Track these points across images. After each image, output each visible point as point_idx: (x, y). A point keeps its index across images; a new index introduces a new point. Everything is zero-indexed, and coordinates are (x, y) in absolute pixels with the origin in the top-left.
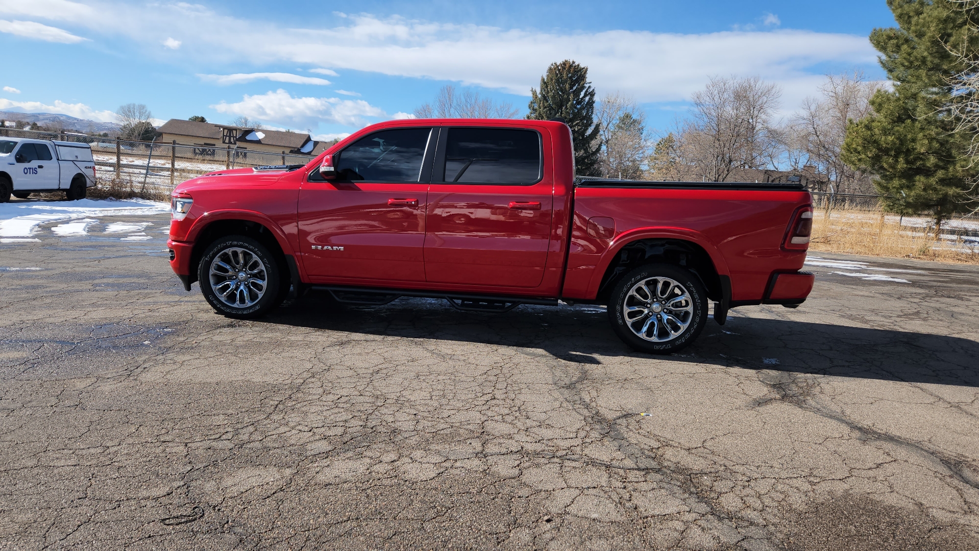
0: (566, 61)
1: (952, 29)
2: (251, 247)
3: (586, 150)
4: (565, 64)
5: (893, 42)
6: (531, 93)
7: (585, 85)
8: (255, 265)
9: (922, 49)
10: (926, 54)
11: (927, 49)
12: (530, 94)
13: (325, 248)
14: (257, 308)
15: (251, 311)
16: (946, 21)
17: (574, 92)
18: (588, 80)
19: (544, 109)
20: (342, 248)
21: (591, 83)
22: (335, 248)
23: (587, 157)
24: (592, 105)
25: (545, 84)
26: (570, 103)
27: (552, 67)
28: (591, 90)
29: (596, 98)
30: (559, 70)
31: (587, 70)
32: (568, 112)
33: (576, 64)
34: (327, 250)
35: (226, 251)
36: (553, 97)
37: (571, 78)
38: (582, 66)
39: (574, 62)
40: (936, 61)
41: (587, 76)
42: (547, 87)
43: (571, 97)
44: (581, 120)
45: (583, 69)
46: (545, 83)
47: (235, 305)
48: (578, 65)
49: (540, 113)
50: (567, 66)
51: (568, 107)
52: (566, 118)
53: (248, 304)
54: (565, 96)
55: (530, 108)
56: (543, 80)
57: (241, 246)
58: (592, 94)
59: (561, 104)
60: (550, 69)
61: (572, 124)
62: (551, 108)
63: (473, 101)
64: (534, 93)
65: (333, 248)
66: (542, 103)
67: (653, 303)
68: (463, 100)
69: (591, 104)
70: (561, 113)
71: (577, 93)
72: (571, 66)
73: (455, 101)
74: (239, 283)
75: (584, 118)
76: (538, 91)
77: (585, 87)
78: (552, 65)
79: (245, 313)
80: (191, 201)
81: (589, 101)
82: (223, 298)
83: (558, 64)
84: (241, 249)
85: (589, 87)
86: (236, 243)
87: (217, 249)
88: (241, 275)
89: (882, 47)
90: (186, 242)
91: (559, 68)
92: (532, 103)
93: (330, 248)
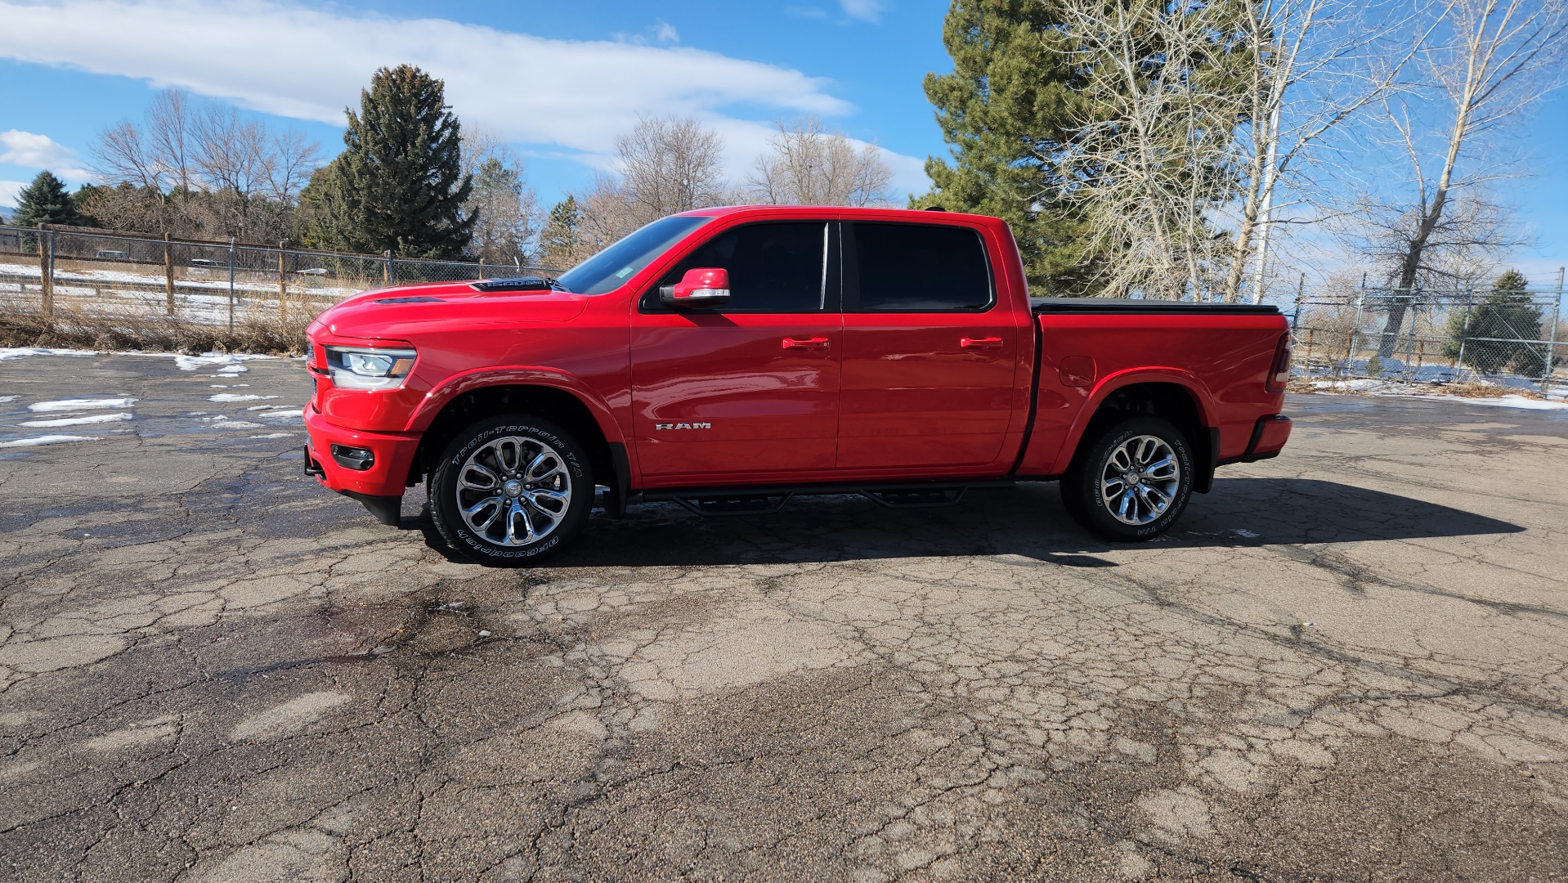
0: (404, 67)
1: (1035, 84)
2: (544, 434)
3: (453, 221)
4: (402, 71)
5: (957, 93)
6: (346, 115)
7: (443, 110)
8: (548, 465)
9: (1002, 108)
10: (1006, 114)
11: (1009, 109)
12: (345, 119)
13: (679, 426)
14: (554, 542)
15: (542, 549)
16: (1026, 74)
17: (423, 119)
18: (447, 102)
19: (374, 146)
20: (708, 426)
21: (452, 107)
22: (696, 425)
23: (455, 231)
24: (457, 144)
25: (370, 102)
26: (419, 139)
27: (381, 74)
28: (453, 119)
29: (462, 134)
30: (394, 81)
31: (442, 85)
32: (417, 154)
33: (423, 73)
34: (683, 429)
35: (491, 444)
36: (389, 127)
37: (417, 95)
38: (433, 77)
39: (418, 70)
40: (1018, 124)
41: (445, 95)
42: (375, 108)
43: (423, 127)
44: (440, 168)
45: (435, 82)
46: (371, 101)
47: (506, 543)
49: (366, 153)
50: (409, 75)
51: (417, 145)
52: (414, 163)
53: (532, 537)
54: (411, 126)
55: (346, 142)
56: (368, 95)
57: (522, 434)
58: (455, 127)
59: (404, 138)
60: (378, 78)
61: (426, 173)
62: (386, 147)
63: (227, 122)
64: (352, 117)
65: (692, 426)
66: (369, 134)
67: (1129, 472)
68: (204, 116)
69: (454, 142)
70: (406, 156)
71: (429, 121)
72: (414, 76)
73: (189, 120)
74: (508, 501)
75: (444, 165)
76: (359, 114)
77: (441, 114)
78: (380, 71)
79: (530, 554)
80: (412, 353)
81: (450, 137)
82: (481, 532)
83: (391, 71)
84: (522, 439)
85: (450, 114)
86: (512, 428)
87: (472, 443)
88: (512, 486)
89: (941, 100)
90: (408, 434)
91: (394, 77)
92: (350, 133)
93: (687, 426)
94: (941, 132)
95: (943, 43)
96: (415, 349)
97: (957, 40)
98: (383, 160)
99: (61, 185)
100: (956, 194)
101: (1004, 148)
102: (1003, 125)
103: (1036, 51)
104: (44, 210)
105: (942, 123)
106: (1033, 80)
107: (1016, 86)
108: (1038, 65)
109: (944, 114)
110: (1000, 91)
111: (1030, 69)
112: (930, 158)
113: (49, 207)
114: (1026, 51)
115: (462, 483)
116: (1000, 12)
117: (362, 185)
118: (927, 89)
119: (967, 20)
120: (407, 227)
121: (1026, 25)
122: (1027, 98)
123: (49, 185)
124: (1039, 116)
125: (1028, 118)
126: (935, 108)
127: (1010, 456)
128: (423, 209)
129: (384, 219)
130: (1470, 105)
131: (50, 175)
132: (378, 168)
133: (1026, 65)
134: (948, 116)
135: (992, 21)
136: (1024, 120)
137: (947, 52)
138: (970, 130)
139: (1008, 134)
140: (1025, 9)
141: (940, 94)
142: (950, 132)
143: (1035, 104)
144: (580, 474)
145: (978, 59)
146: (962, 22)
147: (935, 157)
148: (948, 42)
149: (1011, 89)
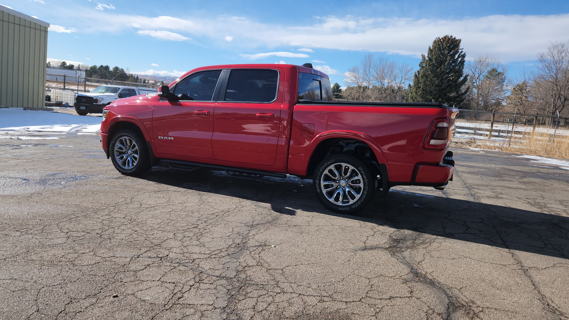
0: (446, 36)
2: (132, 137)
3: (457, 92)
4: (445, 38)
6: (421, 56)
7: (459, 51)
8: (134, 146)
12: (421, 58)
13: (165, 138)
14: (135, 169)
15: (132, 171)
17: (450, 55)
18: (460, 48)
19: (429, 66)
20: (172, 138)
21: (463, 49)
22: (169, 138)
23: (458, 97)
24: (463, 63)
25: (430, 51)
26: (447, 62)
29: (466, 59)
30: (441, 42)
31: (460, 41)
32: (446, 68)
33: (453, 37)
35: (121, 138)
36: (436, 59)
37: (449, 46)
38: (457, 38)
39: (451, 37)
41: (460, 45)
42: (432, 52)
44: (455, 73)
45: (458, 40)
47: (125, 168)
48: (455, 38)
49: (426, 69)
50: (447, 39)
51: (446, 65)
53: (131, 167)
54: (445, 58)
55: (420, 66)
56: (430, 48)
57: (127, 136)
58: (464, 56)
59: (441, 63)
60: (435, 42)
61: (449, 75)
62: (434, 66)
63: (384, 63)
64: (423, 57)
65: (168, 138)
66: (428, 62)
67: (340, 180)
68: (378, 63)
70: (441, 69)
71: (453, 56)
72: (449, 39)
73: (373, 63)
74: (128, 156)
75: (457, 72)
76: (426, 55)
77: (459, 52)
78: (437, 39)
79: (129, 172)
81: (461, 61)
83: (441, 38)
85: (462, 52)
86: (125, 134)
87: (118, 137)
88: (129, 152)
91: (441, 40)
92: (421, 63)
98: (431, 72)
99: (339, 87)
104: (334, 94)
113: (336, 93)
117: (422, 81)
120: (437, 96)
123: (337, 87)
128: (445, 89)
129: (429, 93)
131: (337, 84)
132: (429, 75)
144: (140, 150)
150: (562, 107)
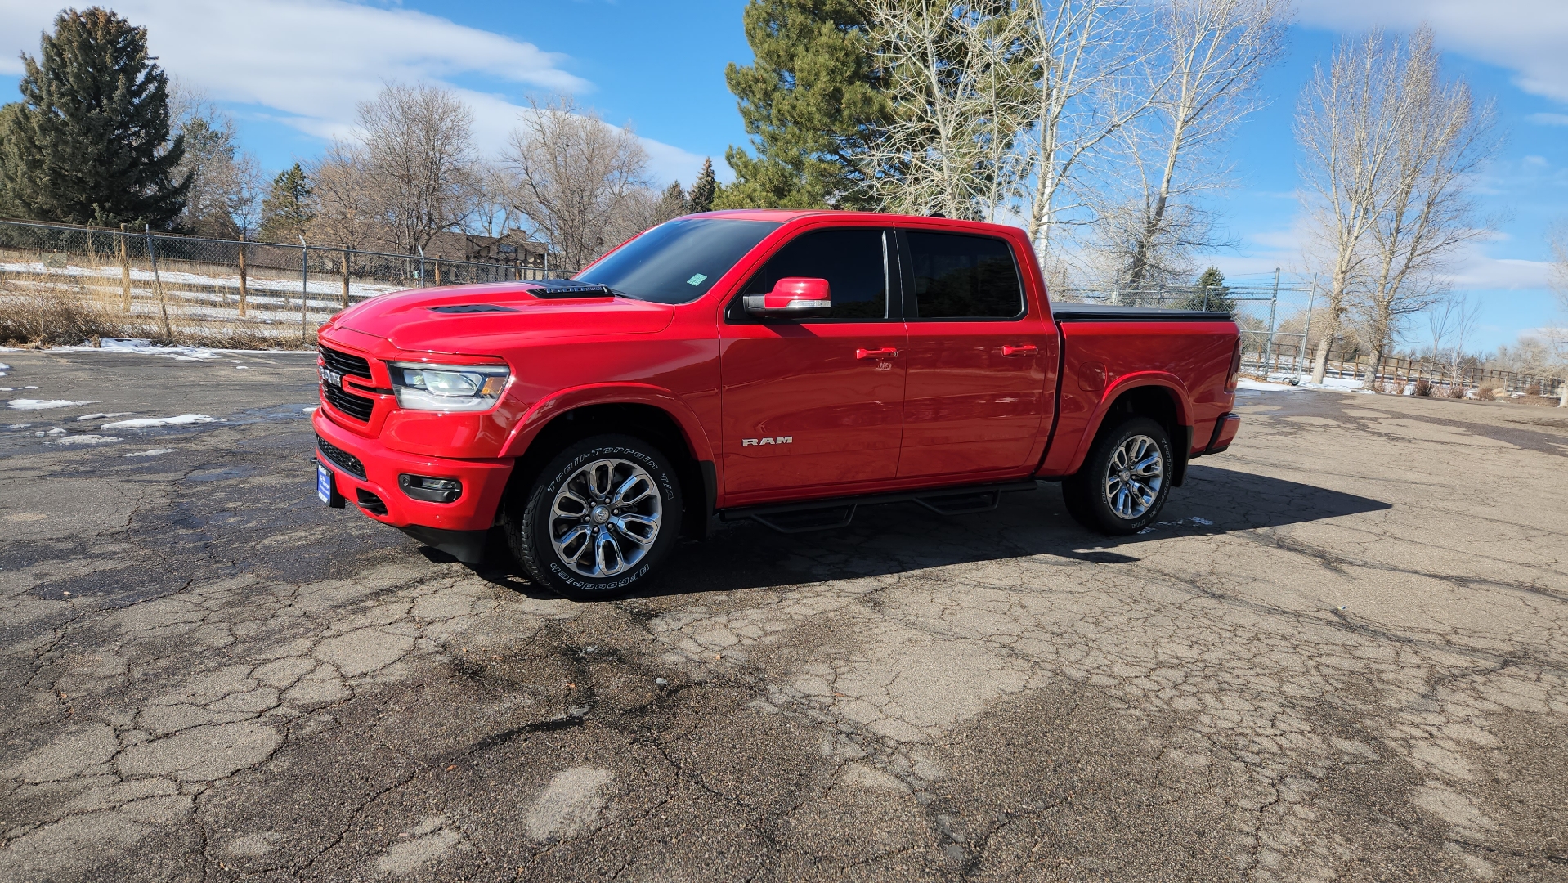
0: (96, 9)
2: (639, 455)
3: (162, 186)
4: (93, 14)
5: (760, 85)
6: (22, 61)
7: (146, 62)
10: (813, 109)
12: (20, 65)
13: (764, 441)
17: (122, 70)
18: (151, 52)
19: (59, 98)
20: (790, 440)
21: (157, 58)
22: (779, 440)
23: (163, 198)
24: (164, 100)
25: (54, 48)
26: (118, 92)
27: (66, 16)
28: (159, 72)
29: (170, 89)
30: (83, 25)
31: (145, 32)
32: (115, 109)
33: (120, 17)
34: (768, 444)
35: (586, 467)
36: (77, 77)
37: (111, 42)
38: (132, 23)
39: (114, 15)
41: (148, 44)
42: (60, 55)
43: (122, 78)
44: (144, 127)
45: (135, 29)
46: (54, 45)
47: (597, 574)
49: (50, 105)
50: (102, 19)
51: (115, 99)
52: (111, 119)
54: (107, 78)
55: (23, 91)
56: (49, 39)
57: (616, 455)
58: (162, 81)
59: (98, 91)
60: (63, 20)
61: (125, 131)
62: (75, 100)
64: (30, 63)
65: (775, 441)
66: (53, 84)
69: (160, 97)
70: (101, 111)
71: (130, 71)
72: (108, 20)
74: (597, 529)
75: (149, 123)
76: (39, 59)
77: (144, 66)
78: (65, 11)
79: (621, 584)
80: (504, 370)
81: (155, 93)
82: (571, 563)
83: (79, 13)
84: (616, 462)
85: (155, 66)
86: (608, 450)
87: (568, 468)
88: (599, 513)
89: (744, 90)
90: (503, 460)
91: (83, 20)
92: (27, 82)
93: (771, 441)
94: (742, 121)
95: (745, 34)
96: (507, 366)
97: (760, 34)
98: (72, 115)
100: (763, 185)
101: (810, 143)
102: (810, 120)
103: (841, 49)
105: (745, 113)
106: (839, 78)
107: (823, 83)
108: (843, 64)
109: (747, 105)
110: (808, 86)
111: (836, 67)
112: (731, 147)
114: (832, 49)
115: (556, 512)
116: (803, 8)
117: (45, 143)
118: (730, 79)
119: (769, 14)
120: (103, 192)
121: (829, 24)
122: (835, 95)
124: (846, 113)
125: (835, 114)
126: (737, 98)
127: (1036, 460)
128: (124, 173)
129: (74, 183)
130: (1185, 122)
132: (65, 124)
133: (832, 63)
134: (752, 108)
135: (796, 18)
136: (830, 116)
137: (749, 43)
138: (775, 122)
139: (815, 130)
140: (827, 8)
141: (744, 87)
142: (752, 123)
143: (843, 101)
144: (671, 495)
145: (782, 53)
146: (764, 15)
147: (735, 147)
148: (751, 35)
149: (819, 85)
150: (426, 237)
